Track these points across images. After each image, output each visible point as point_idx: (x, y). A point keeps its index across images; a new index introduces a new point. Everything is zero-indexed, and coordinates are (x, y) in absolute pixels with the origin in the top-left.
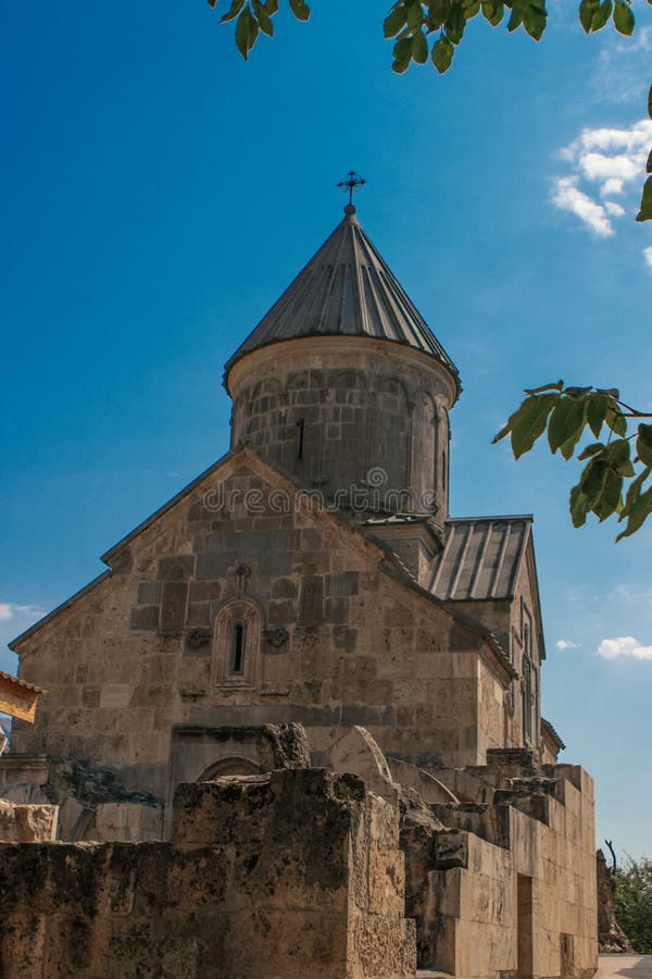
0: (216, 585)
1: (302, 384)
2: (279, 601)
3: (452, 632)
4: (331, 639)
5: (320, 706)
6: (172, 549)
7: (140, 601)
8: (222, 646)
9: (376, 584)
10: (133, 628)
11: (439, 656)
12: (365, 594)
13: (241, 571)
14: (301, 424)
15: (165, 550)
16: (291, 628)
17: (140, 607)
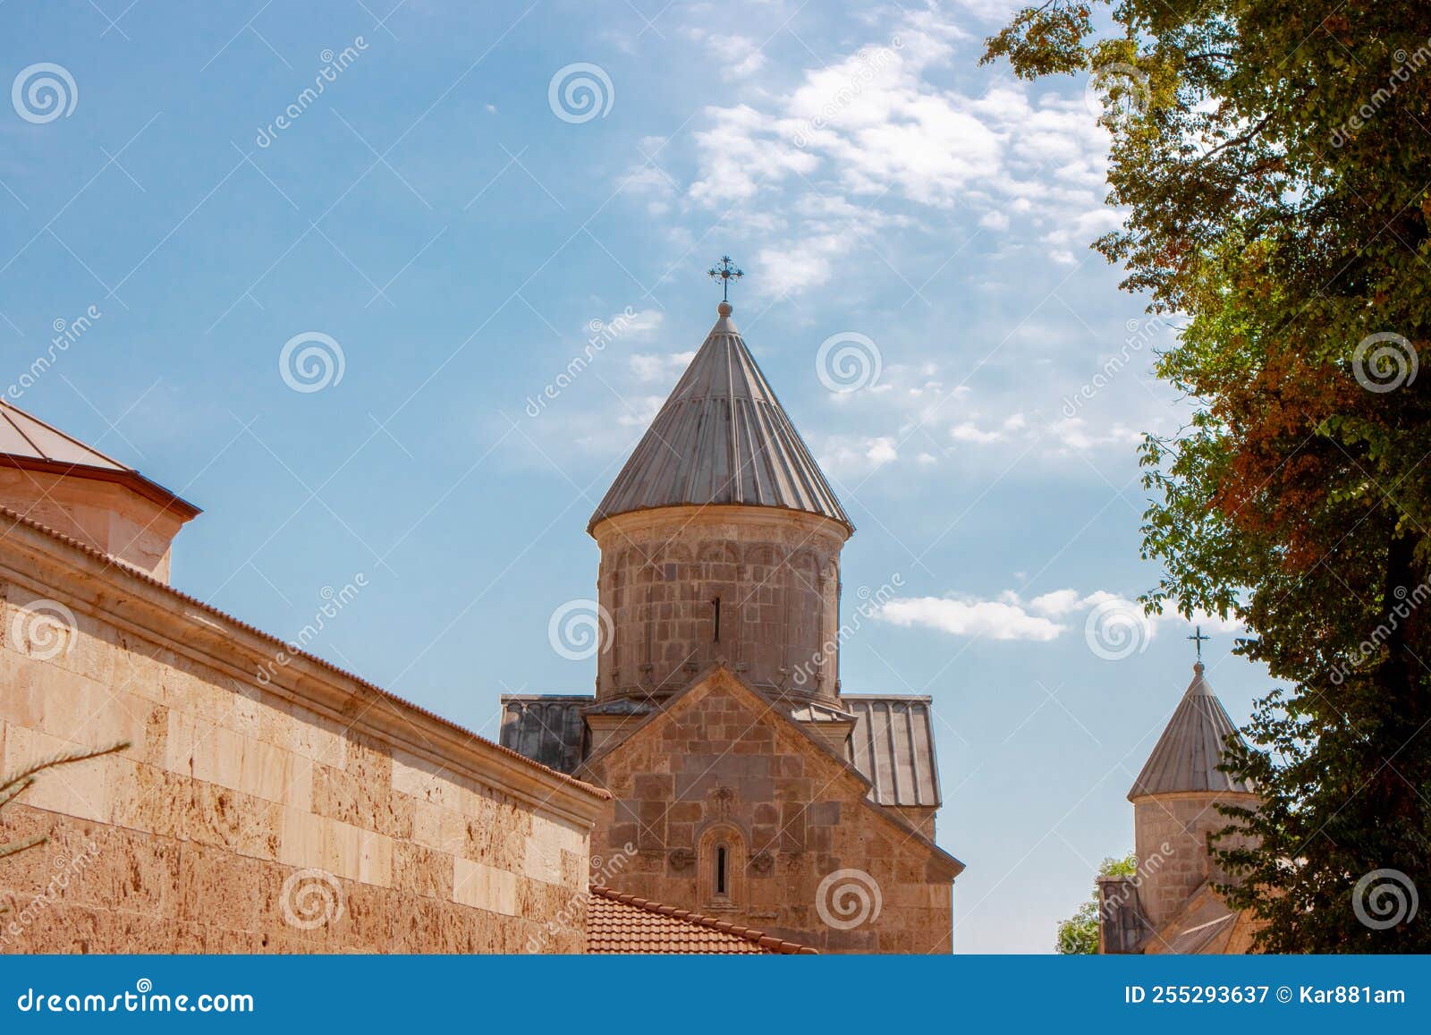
0: (696, 807)
1: (716, 556)
2: (761, 826)
3: (930, 865)
4: (815, 865)
5: (806, 930)
6: (648, 767)
7: (617, 820)
8: (706, 867)
9: (856, 815)
10: (613, 846)
11: (917, 886)
12: (846, 824)
13: (723, 794)
14: (717, 602)
15: (641, 767)
16: (775, 853)
17: (618, 825)
